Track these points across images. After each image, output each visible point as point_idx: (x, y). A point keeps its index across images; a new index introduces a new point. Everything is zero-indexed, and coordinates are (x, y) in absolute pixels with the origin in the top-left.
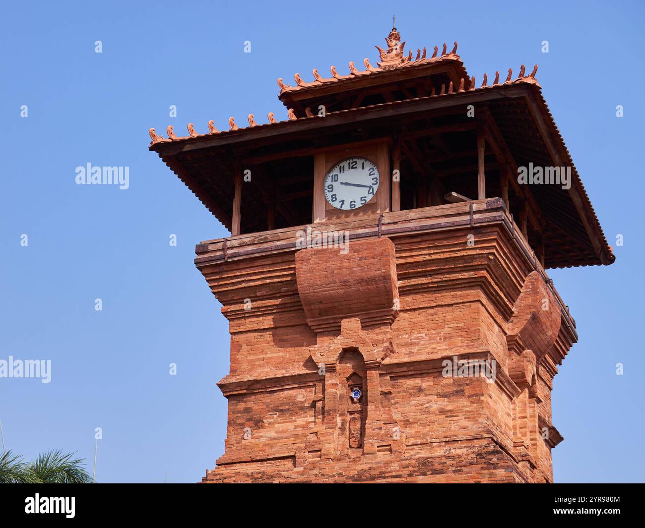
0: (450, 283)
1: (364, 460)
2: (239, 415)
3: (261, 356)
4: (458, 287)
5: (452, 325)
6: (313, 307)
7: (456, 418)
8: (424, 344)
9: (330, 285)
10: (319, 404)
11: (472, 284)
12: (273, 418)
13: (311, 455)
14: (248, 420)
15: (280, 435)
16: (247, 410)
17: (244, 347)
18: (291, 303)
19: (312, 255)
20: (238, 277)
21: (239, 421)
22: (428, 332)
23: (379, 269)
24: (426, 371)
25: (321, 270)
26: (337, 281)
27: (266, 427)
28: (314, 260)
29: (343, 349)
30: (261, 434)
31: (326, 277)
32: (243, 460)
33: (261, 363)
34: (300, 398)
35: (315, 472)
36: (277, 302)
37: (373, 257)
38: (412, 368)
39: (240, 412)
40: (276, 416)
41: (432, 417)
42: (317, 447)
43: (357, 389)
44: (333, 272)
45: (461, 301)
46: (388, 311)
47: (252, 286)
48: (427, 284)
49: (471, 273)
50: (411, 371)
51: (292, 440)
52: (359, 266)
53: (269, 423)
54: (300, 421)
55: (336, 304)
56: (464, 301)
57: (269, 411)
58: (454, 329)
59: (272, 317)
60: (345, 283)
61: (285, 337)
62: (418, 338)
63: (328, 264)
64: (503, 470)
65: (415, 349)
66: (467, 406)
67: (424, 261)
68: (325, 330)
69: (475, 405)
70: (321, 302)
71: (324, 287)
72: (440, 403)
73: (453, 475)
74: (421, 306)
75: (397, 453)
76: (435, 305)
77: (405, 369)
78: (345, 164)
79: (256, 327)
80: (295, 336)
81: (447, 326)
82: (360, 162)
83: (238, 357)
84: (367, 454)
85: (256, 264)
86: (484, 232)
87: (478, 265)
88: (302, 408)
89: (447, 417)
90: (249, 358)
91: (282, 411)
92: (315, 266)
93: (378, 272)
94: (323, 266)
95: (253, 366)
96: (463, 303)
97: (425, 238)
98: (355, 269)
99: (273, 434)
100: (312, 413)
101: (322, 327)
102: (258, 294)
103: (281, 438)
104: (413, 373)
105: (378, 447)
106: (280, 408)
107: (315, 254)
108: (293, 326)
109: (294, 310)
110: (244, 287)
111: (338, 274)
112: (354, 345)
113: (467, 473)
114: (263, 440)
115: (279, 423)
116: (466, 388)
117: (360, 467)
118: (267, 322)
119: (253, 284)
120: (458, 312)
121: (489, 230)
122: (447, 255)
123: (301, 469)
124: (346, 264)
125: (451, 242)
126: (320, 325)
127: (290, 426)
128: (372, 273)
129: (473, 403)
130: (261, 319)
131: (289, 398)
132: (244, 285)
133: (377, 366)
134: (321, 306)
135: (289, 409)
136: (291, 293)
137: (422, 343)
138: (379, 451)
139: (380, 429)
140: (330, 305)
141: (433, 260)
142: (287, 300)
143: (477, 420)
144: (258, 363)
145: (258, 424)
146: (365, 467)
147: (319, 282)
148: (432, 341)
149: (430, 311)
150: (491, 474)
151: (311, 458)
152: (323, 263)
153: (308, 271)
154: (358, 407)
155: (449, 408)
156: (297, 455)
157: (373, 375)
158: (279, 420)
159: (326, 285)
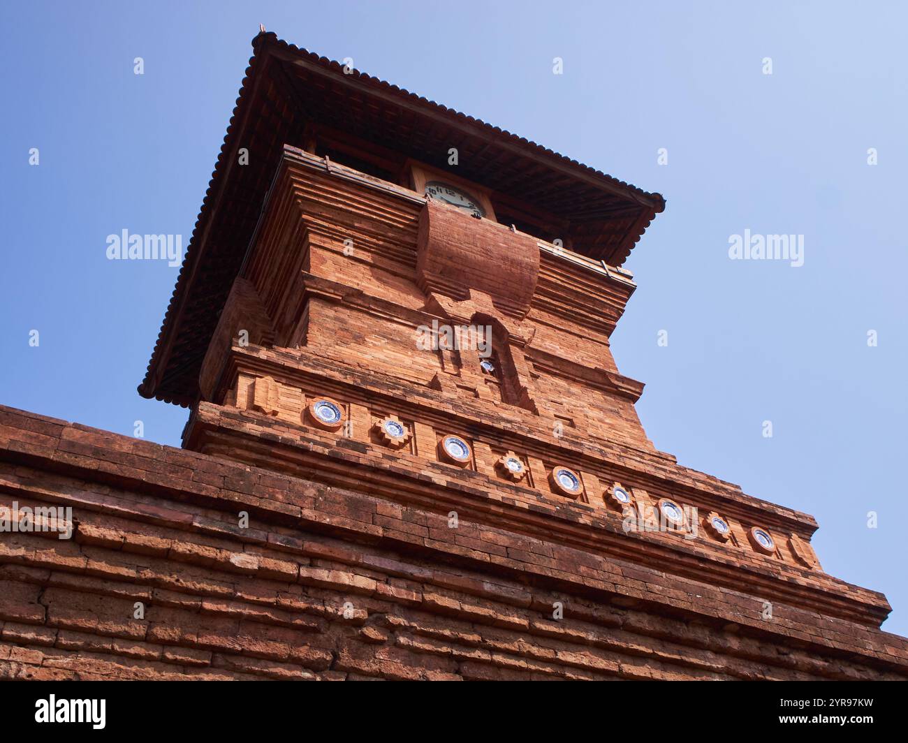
1: (539, 420)
2: (328, 320)
5: (587, 353)
6: (439, 259)
9: (470, 246)
10: (447, 354)
12: (380, 342)
14: (342, 329)
16: (340, 320)
17: (330, 262)
21: (328, 325)
22: (562, 347)
23: (528, 257)
24: (573, 377)
25: (460, 227)
26: (478, 245)
27: (370, 346)
28: (451, 215)
29: (476, 312)
30: (363, 350)
31: (466, 235)
34: (415, 338)
37: (521, 245)
38: (558, 366)
39: (328, 317)
40: (383, 341)
45: (591, 338)
47: (351, 212)
49: (602, 318)
50: (556, 369)
52: (505, 243)
53: (375, 345)
54: (420, 359)
55: (467, 270)
56: (594, 339)
57: (373, 332)
58: (590, 356)
60: (486, 252)
61: (386, 279)
62: (552, 347)
63: (470, 225)
66: (628, 428)
69: (636, 430)
70: (451, 258)
71: (461, 244)
72: (596, 412)
74: (549, 323)
76: (563, 328)
77: (550, 364)
78: (442, 188)
83: (322, 267)
84: (543, 416)
86: (616, 288)
91: (391, 339)
92: (454, 220)
93: (526, 259)
94: (462, 225)
98: (501, 244)
99: (380, 356)
101: (440, 286)
102: (356, 224)
104: (558, 372)
105: (555, 416)
106: (390, 337)
108: (396, 274)
109: (398, 260)
110: (341, 209)
111: (480, 239)
112: (489, 314)
115: (389, 350)
116: (621, 410)
118: (362, 255)
120: (589, 345)
122: (579, 290)
123: (454, 397)
126: (437, 283)
127: (406, 359)
128: (520, 258)
129: (633, 427)
131: (400, 332)
133: (522, 345)
134: (449, 263)
135: (402, 342)
136: (398, 242)
138: (557, 420)
140: (460, 267)
145: (357, 338)
147: (456, 236)
149: (559, 332)
152: (463, 222)
153: (446, 221)
154: (490, 378)
155: (608, 421)
156: (440, 381)
157: (514, 350)
158: (389, 347)
159: (465, 243)
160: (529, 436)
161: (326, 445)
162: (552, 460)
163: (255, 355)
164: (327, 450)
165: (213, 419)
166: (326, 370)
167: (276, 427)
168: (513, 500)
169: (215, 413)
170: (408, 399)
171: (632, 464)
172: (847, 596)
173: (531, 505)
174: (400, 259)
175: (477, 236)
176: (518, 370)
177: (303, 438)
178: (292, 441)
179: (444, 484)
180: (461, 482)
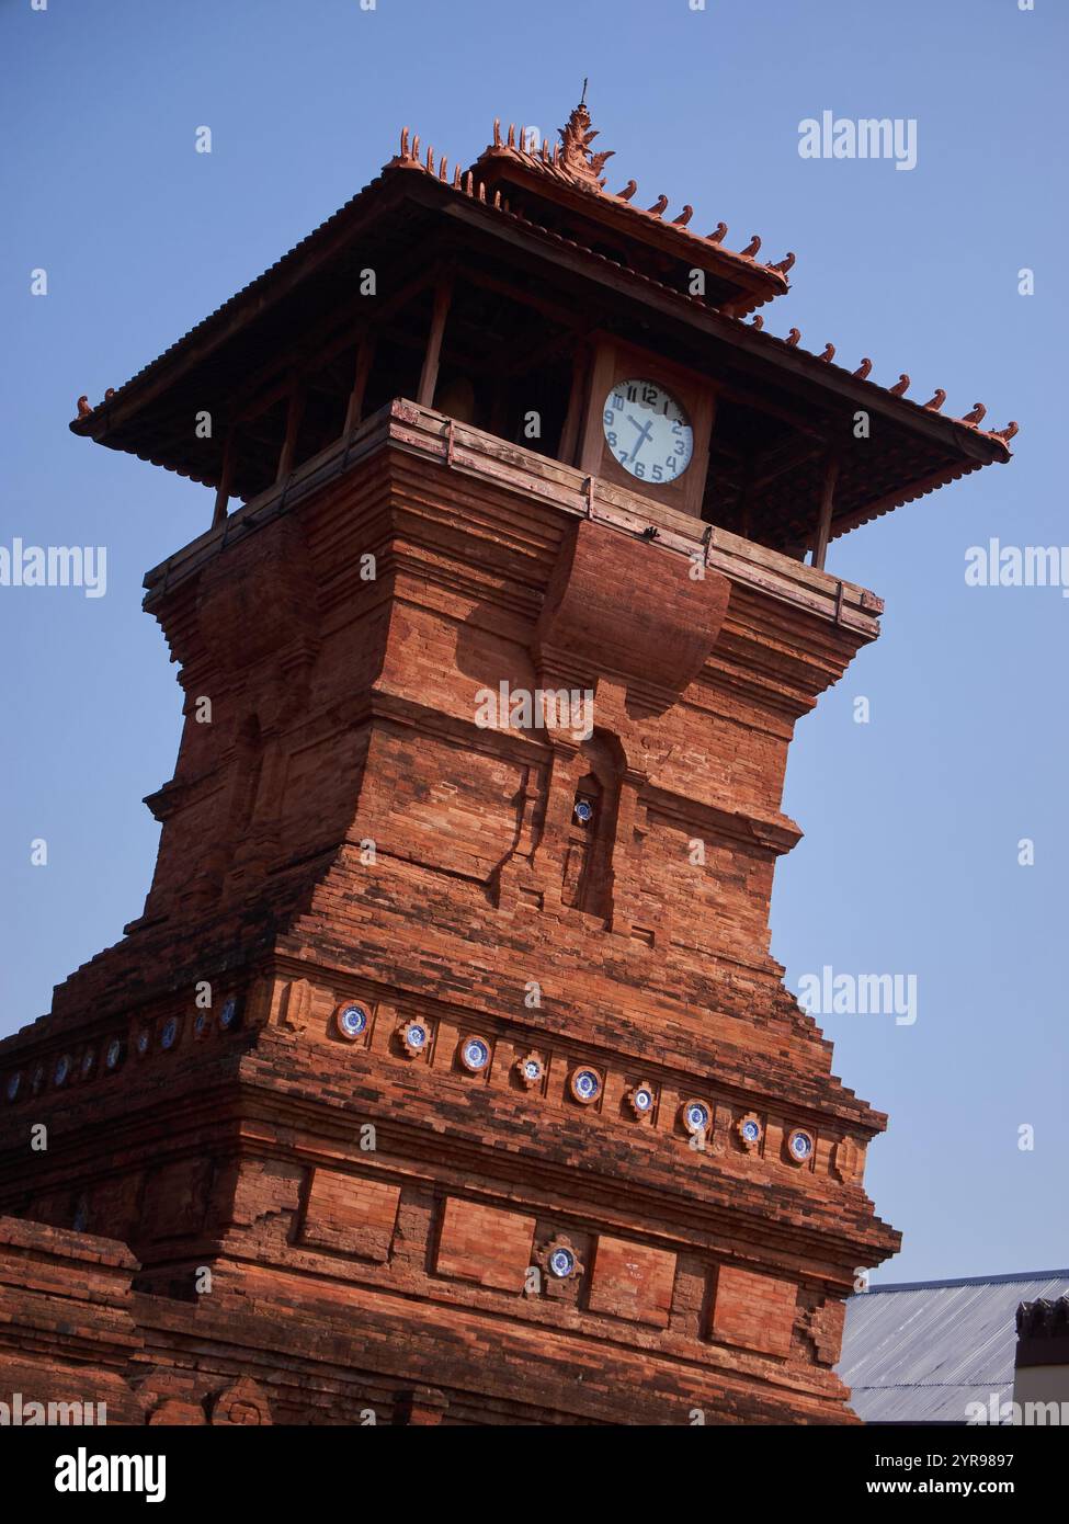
0: (761, 692)
1: (609, 940)
2: (390, 761)
3: (443, 668)
4: (768, 702)
5: (746, 763)
6: (569, 629)
7: (729, 922)
8: (701, 775)
9: (618, 611)
10: (531, 805)
11: (788, 709)
12: (448, 793)
13: (522, 895)
14: (404, 777)
15: (457, 832)
16: (404, 758)
17: (415, 633)
18: (516, 597)
19: (606, 541)
20: (448, 501)
21: (388, 773)
22: (710, 756)
23: (703, 626)
24: (700, 824)
25: (616, 578)
26: (633, 610)
27: (432, 805)
28: (607, 551)
29: (595, 728)
30: (423, 814)
31: (619, 593)
32: (397, 852)
33: (440, 679)
34: (497, 778)
35: (533, 930)
36: (498, 583)
37: (702, 601)
38: (684, 810)
39: (390, 755)
40: (453, 792)
41: (694, 905)
42: (537, 886)
43: (587, 802)
44: (633, 592)
45: (766, 728)
46: (671, 695)
47: (465, 532)
48: (730, 675)
49: (796, 692)
50: (680, 812)
51: (475, 850)
52: (676, 602)
53: (440, 801)
54: (492, 820)
55: (605, 644)
56: (770, 730)
57: (442, 778)
58: (748, 770)
59: (477, 605)
60: (642, 619)
61: (485, 652)
62: (694, 760)
63: (630, 572)
64: (821, 1047)
65: (688, 777)
66: (747, 910)
67: (744, 637)
68: (562, 675)
69: (757, 912)
70: (586, 629)
71: (607, 608)
72: (710, 885)
73: (752, 1025)
74: (709, 707)
75: (661, 952)
76: (728, 715)
77: (674, 805)
78: (639, 386)
79: (440, 605)
80: (501, 657)
81: (738, 760)
82: (662, 398)
83: (402, 648)
84: (616, 933)
85: (491, 498)
86: (843, 638)
87: (811, 685)
88: (498, 798)
89: (717, 914)
90: (422, 661)
91: (464, 787)
92: (608, 564)
93: (700, 629)
94: (621, 571)
95: (424, 681)
96: (767, 733)
97: (762, 602)
98: (669, 605)
99: (442, 822)
100: (513, 814)
101: (559, 667)
102: (468, 551)
103: (458, 837)
104: (681, 817)
105: (634, 927)
106: (464, 781)
107: (611, 543)
108: (502, 638)
109: (513, 611)
110: (452, 528)
111: (638, 598)
112: (613, 728)
113: (772, 1031)
114: (426, 827)
115: (456, 807)
116: (749, 877)
117: (609, 953)
118: (463, 609)
119: (470, 530)
120: (757, 745)
121: (849, 640)
122: (779, 647)
123: (510, 916)
124: (657, 589)
125: (793, 628)
126: (557, 662)
127: (475, 822)
128: (691, 627)
129: (755, 906)
130: (453, 597)
131: (477, 768)
132: (452, 523)
133: (641, 782)
134: (581, 634)
135: (476, 790)
136: (522, 579)
137: (699, 770)
138: (633, 935)
139: (636, 896)
140: (595, 641)
141: (756, 643)
142: (511, 588)
143: (757, 939)
144: (434, 677)
145: (421, 793)
146: (618, 957)
147: (604, 596)
148: (714, 776)
149: (718, 722)
150: (805, 1046)
151: (525, 904)
152: (620, 566)
153: (596, 568)
154: (580, 834)
155: (721, 900)
156: (502, 885)
157: (629, 794)
158: (457, 801)
159: (613, 607)
160: (562, 1032)
161: (343, 1097)
162: (580, 1056)
163: (296, 956)
164: (343, 1102)
165: (250, 1078)
166: (363, 966)
167: (303, 1080)
168: (505, 1144)
169: (251, 1070)
170: (441, 997)
171: (674, 1060)
172: (848, 1236)
173: (522, 1148)
174: (516, 608)
175: (637, 592)
176: (618, 833)
177: (325, 1092)
178: (314, 1095)
179: (442, 1130)
180: (460, 1127)
